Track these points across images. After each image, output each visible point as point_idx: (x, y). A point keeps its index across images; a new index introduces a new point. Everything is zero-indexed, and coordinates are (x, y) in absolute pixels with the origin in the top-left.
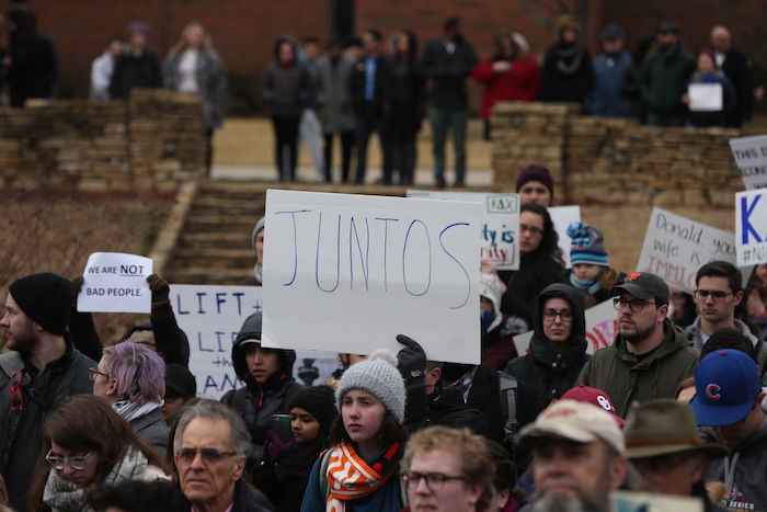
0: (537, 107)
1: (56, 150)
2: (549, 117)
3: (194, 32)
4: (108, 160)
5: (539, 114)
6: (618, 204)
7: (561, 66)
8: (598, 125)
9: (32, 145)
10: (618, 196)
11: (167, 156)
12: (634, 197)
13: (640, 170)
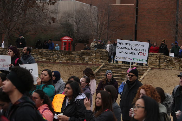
0: (156, 53)
1: (85, 57)
2: (157, 55)
3: (109, 41)
4: (92, 59)
5: (156, 54)
6: (167, 69)
7: (162, 47)
8: (164, 56)
9: (81, 56)
10: (167, 68)
11: (101, 59)
12: (169, 68)
13: (170, 64)
